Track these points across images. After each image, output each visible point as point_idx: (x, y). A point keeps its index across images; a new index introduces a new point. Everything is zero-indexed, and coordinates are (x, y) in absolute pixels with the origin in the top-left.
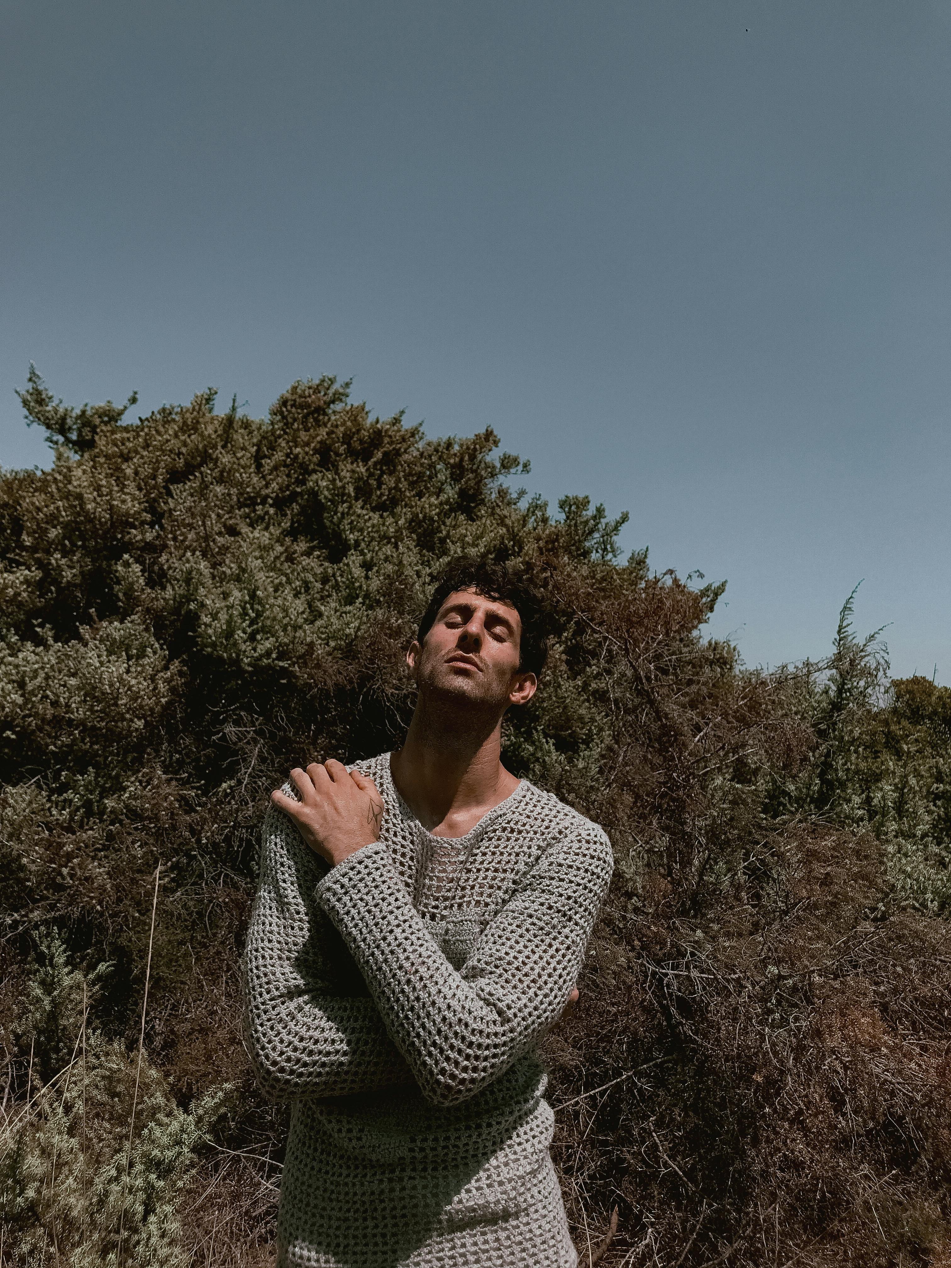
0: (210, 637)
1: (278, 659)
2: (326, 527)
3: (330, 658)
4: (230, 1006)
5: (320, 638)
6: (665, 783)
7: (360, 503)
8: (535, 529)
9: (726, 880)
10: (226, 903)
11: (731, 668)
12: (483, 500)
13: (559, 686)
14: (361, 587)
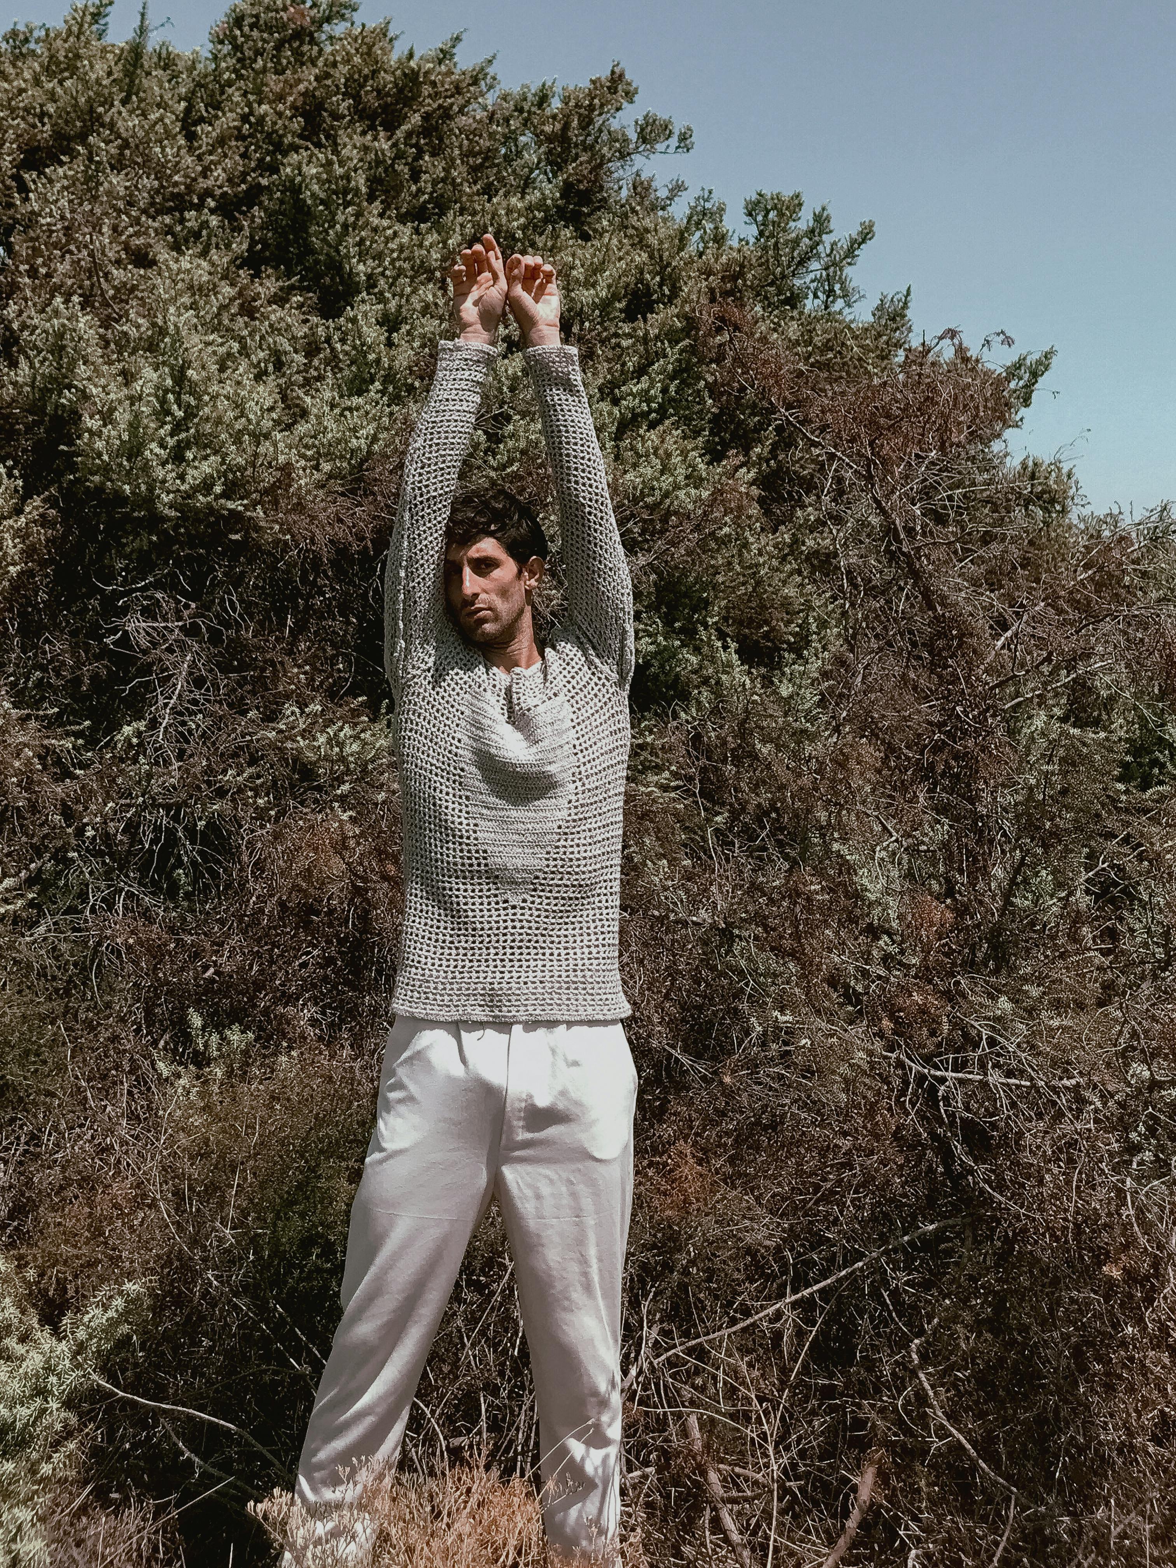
0: (99, 455)
1: (226, 495)
2: (313, 251)
3: (321, 493)
4: (137, 1138)
5: (303, 456)
6: (940, 725)
7: (377, 207)
8: (701, 254)
9: (1053, 906)
10: (129, 948)
11: (1064, 511)
12: (605, 200)
13: (746, 545)
14: (378, 361)
